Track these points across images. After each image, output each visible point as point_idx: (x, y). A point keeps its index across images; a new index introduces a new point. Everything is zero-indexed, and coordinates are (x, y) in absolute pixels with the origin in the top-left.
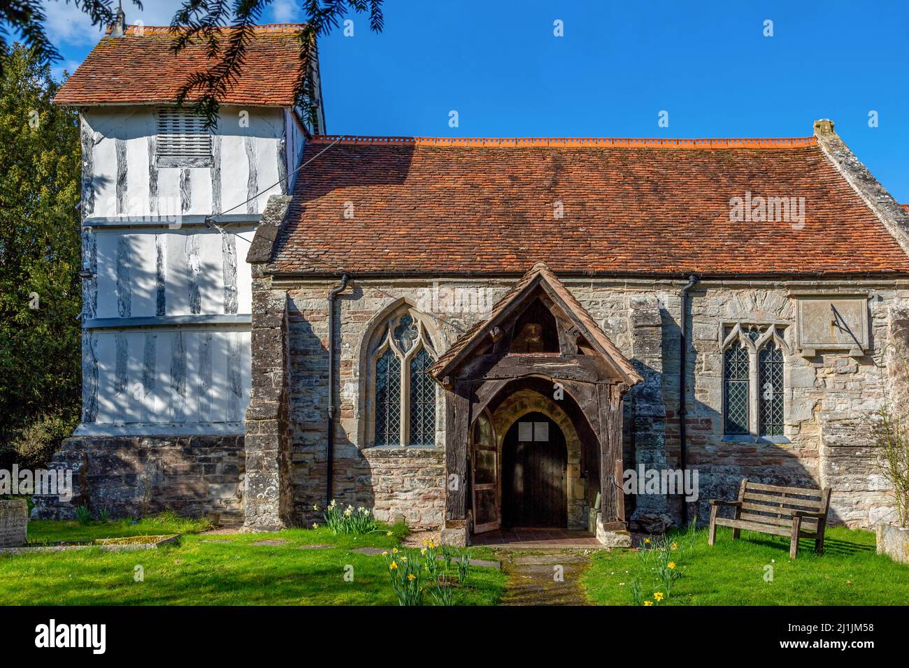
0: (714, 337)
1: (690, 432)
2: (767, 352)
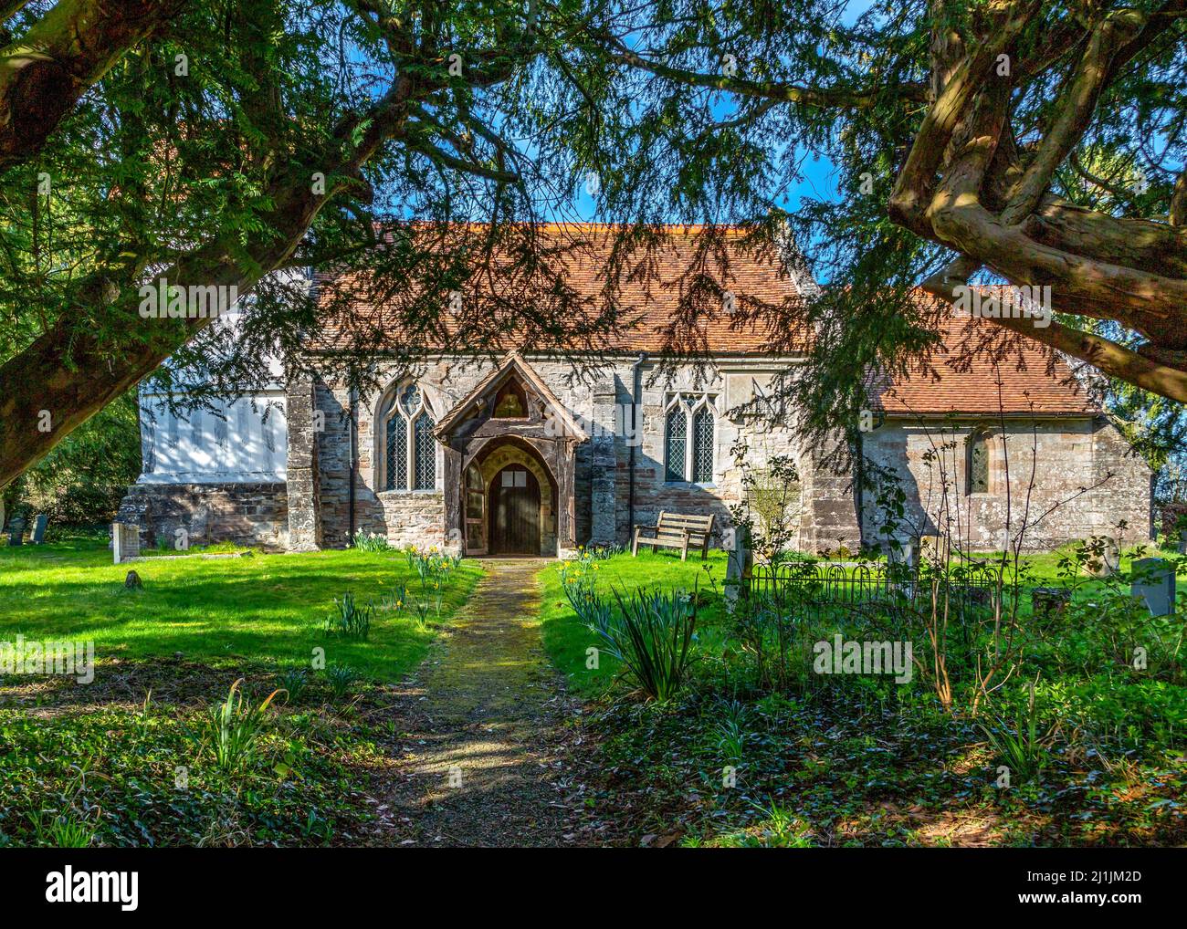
0: (659, 404)
1: (638, 479)
2: (702, 416)
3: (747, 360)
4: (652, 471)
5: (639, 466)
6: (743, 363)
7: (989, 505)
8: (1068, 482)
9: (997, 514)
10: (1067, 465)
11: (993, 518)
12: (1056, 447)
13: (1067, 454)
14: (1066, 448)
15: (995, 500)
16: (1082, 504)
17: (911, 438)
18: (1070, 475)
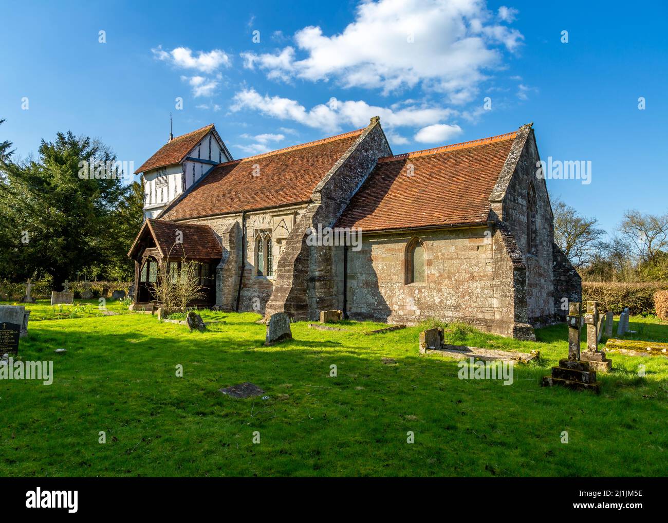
0: (252, 235)
1: (246, 274)
2: (269, 241)
3: (280, 209)
4: (251, 270)
5: (246, 268)
6: (280, 211)
7: (420, 291)
8: (475, 274)
9: (425, 297)
10: (473, 262)
11: (423, 300)
12: (465, 248)
13: (474, 253)
14: (472, 249)
15: (424, 287)
16: (486, 291)
17: (374, 247)
18: (476, 269)
